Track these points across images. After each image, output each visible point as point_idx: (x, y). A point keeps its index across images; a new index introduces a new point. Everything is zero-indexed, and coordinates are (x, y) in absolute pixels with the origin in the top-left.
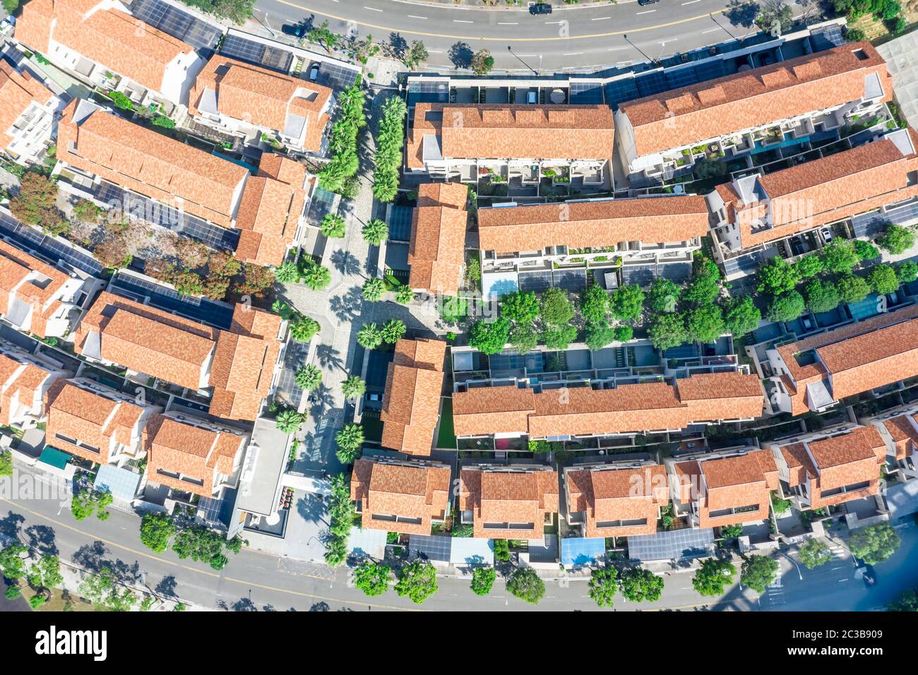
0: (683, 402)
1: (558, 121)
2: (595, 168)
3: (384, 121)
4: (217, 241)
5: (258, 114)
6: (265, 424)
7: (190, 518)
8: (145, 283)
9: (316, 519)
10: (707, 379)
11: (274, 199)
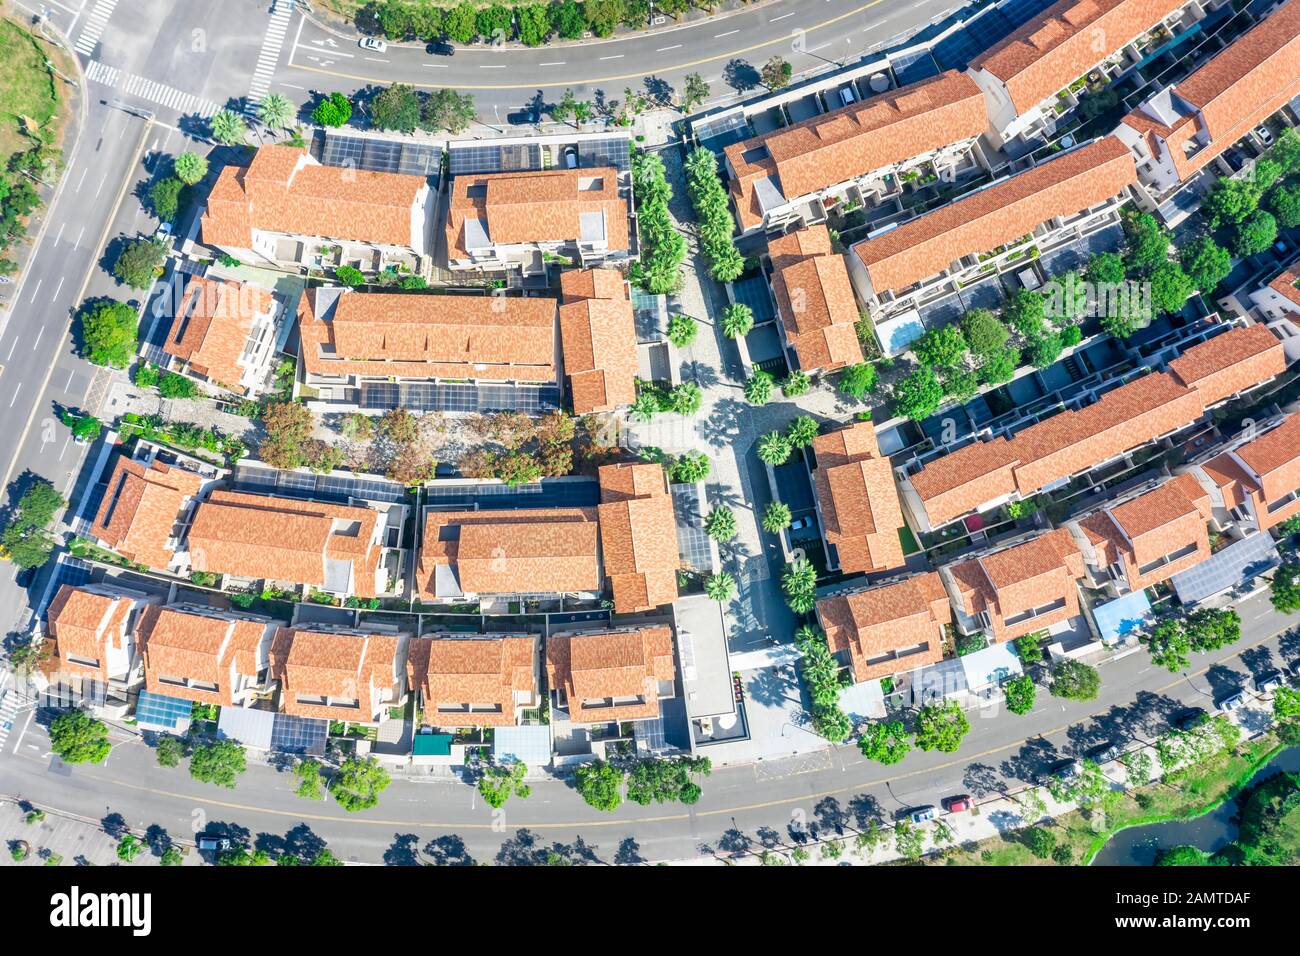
0: (1190, 386)
1: (911, 107)
2: (960, 152)
3: (698, 183)
4: (534, 404)
5: (544, 227)
6: (684, 602)
7: (624, 757)
8: (464, 489)
9: (780, 700)
10: (1204, 349)
11: (604, 323)
